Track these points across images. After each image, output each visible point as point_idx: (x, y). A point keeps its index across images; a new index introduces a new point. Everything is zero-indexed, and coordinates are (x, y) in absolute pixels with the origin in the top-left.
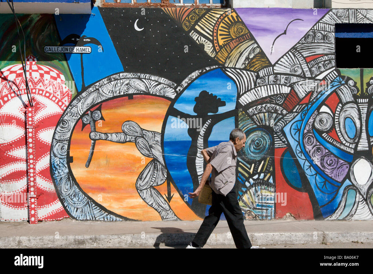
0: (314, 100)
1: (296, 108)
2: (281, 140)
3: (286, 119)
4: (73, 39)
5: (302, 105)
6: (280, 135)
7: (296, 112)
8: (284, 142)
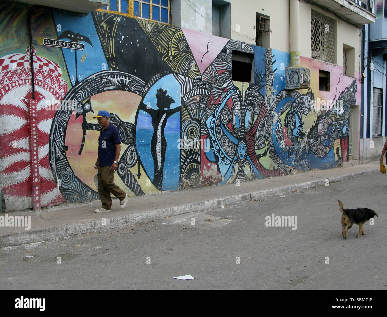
0: (222, 102)
1: (213, 107)
2: (205, 130)
3: (208, 114)
4: (69, 35)
5: (216, 105)
6: (204, 126)
7: (212, 110)
8: (206, 131)
